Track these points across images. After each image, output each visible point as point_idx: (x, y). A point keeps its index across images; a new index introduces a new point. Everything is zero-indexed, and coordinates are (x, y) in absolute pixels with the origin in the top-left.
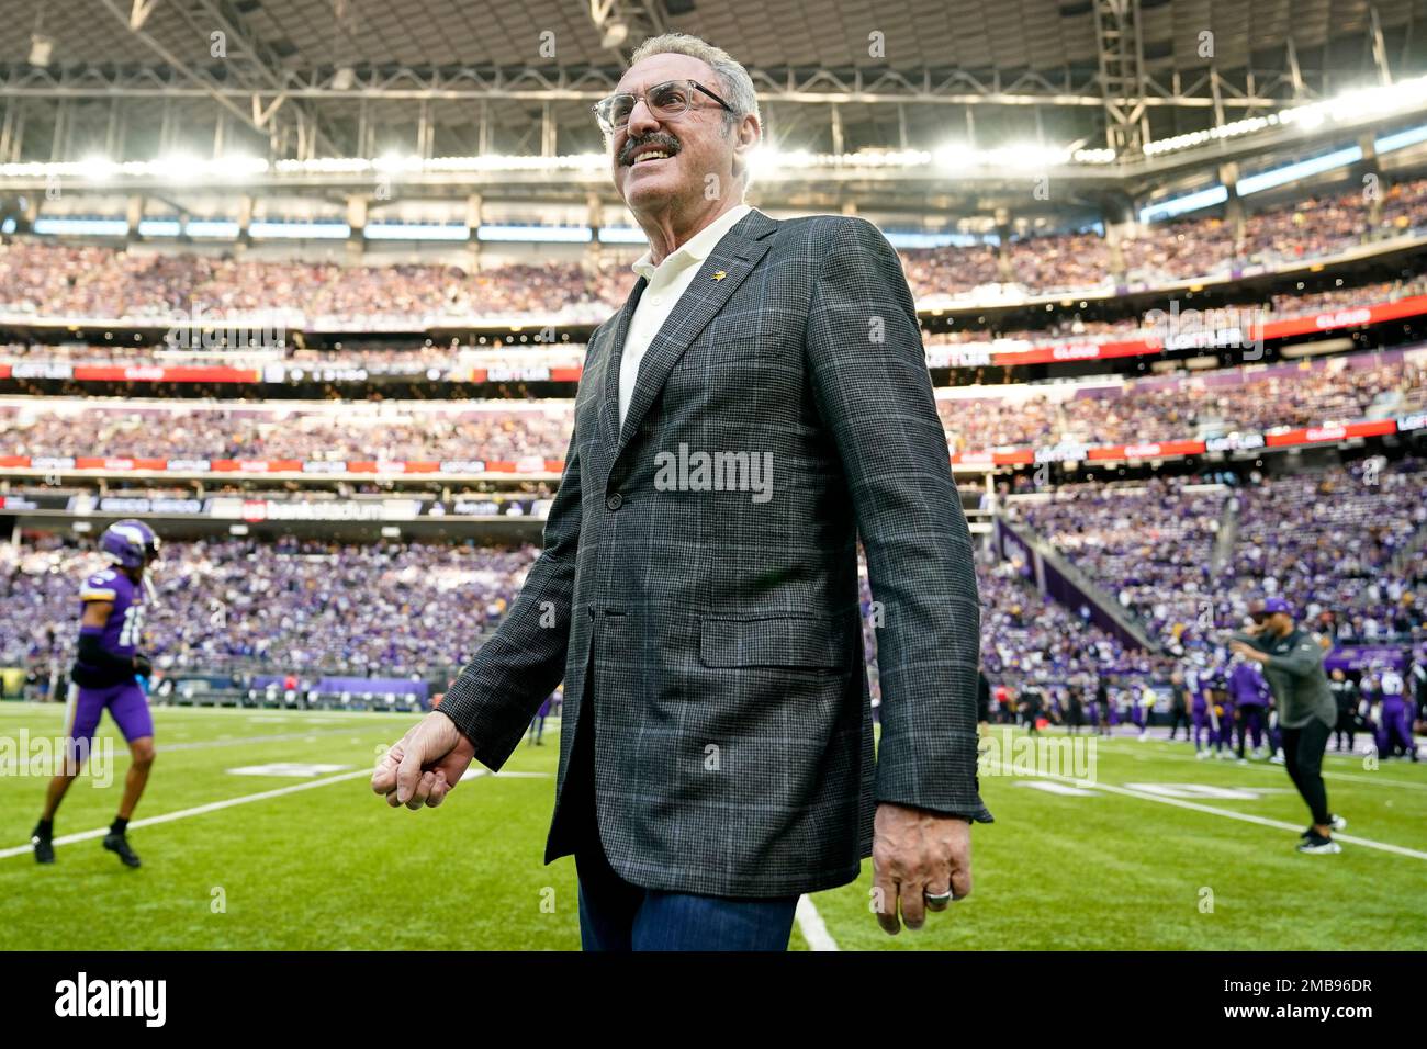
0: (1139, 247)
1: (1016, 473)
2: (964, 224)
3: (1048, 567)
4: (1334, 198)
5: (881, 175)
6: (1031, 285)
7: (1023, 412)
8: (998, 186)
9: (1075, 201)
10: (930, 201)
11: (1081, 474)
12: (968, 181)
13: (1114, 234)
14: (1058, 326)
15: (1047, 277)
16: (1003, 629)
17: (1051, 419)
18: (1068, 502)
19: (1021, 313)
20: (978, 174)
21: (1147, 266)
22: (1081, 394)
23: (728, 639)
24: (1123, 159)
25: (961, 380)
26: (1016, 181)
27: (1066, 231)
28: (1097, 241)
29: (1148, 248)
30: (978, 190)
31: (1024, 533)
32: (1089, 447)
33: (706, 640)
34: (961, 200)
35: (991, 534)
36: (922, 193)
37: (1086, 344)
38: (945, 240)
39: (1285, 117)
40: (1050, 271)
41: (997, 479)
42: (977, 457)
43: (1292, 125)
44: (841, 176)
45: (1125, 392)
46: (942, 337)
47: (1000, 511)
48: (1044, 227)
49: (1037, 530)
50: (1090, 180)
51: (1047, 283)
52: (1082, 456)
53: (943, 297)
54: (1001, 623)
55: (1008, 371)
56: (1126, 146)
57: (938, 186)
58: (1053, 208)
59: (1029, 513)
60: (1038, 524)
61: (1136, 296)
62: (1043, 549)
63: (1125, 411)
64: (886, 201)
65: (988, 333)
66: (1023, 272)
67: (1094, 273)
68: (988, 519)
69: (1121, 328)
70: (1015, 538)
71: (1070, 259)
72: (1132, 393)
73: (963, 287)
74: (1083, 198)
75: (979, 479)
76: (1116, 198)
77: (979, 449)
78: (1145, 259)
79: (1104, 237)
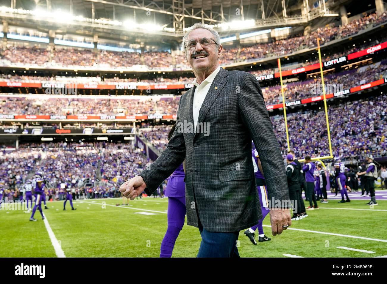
0: (180, 57)
1: (142, 122)
2: (131, 45)
3: (150, 149)
4: (229, 50)
5: (106, 27)
6: (150, 66)
7: (145, 104)
8: (142, 35)
9: (164, 42)
10: (121, 37)
11: (160, 123)
12: (134, 32)
13: (174, 53)
14: (157, 79)
15: (154, 64)
16: (136, 168)
17: (153, 106)
18: (156, 131)
19: (146, 74)
20: (136, 30)
21: (182, 63)
22: (162, 99)
23: (225, 175)
24: (177, 32)
25: (128, 93)
26: (147, 34)
27: (160, 51)
28: (168, 55)
29: (182, 58)
30: (136, 36)
31: (144, 140)
32: (163, 115)
33: (220, 176)
34: (131, 38)
35: (134, 140)
36: (119, 35)
37: (164, 85)
38: (125, 50)
39: (219, 25)
40: (155, 62)
41: (137, 124)
42: (131, 117)
43: (221, 28)
44: (94, 26)
45: (174, 99)
46: (122, 80)
47: (137, 133)
48: (154, 49)
49: (147, 139)
50: (168, 36)
51: (154, 66)
52: (161, 117)
53: (123, 67)
54: (135, 167)
55: (142, 92)
56: (178, 28)
57: (124, 33)
58: (157, 44)
59: (145, 134)
60: (148, 137)
61: (178, 72)
62: (149, 144)
63: (173, 105)
64: (107, 36)
65: (136, 80)
66: (147, 62)
67: (167, 64)
68: (133, 135)
69: (174, 81)
70: (141, 141)
71: (161, 59)
72: (176, 100)
73: (130, 65)
74: (165, 42)
75: (131, 124)
76: (175, 43)
77: (132, 114)
78: (181, 61)
79: (171, 54)
